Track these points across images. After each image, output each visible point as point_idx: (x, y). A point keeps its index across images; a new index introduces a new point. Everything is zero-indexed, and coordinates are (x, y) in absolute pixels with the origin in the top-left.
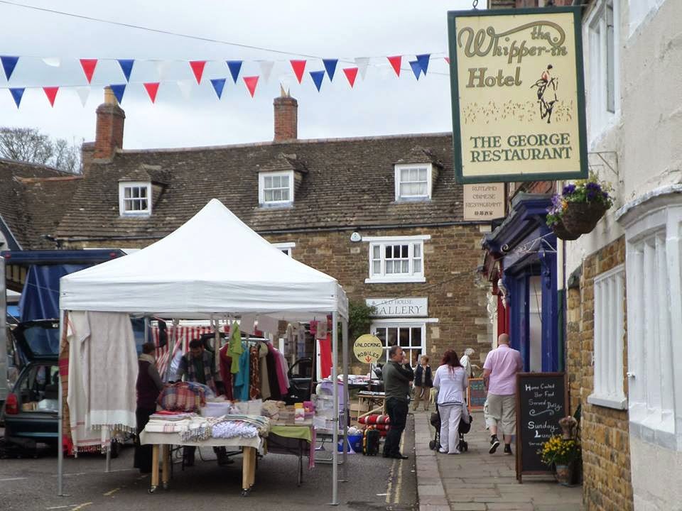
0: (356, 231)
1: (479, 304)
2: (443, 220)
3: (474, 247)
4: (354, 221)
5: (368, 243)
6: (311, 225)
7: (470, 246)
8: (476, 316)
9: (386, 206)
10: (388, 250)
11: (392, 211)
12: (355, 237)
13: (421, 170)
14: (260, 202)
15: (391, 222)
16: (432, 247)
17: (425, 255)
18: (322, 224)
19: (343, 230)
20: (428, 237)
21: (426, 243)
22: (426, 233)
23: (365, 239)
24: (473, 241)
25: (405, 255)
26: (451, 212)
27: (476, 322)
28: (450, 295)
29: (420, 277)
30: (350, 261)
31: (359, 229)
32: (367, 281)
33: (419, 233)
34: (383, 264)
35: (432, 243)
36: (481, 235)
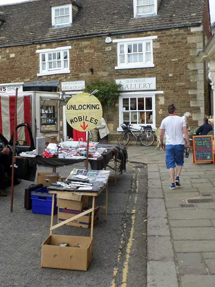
0: (109, 36)
1: (191, 81)
2: (165, 25)
3: (187, 42)
4: (107, 30)
5: (116, 43)
6: (80, 35)
7: (184, 41)
8: (189, 88)
9: (128, 20)
10: (129, 47)
11: (131, 23)
12: (108, 40)
14: (52, 25)
15: (130, 29)
16: (158, 44)
17: (154, 49)
18: (88, 33)
19: (101, 36)
20: (156, 37)
21: (154, 41)
22: (154, 35)
23: (115, 41)
24: (186, 38)
25: (141, 50)
26: (171, 21)
27: (189, 93)
28: (171, 75)
29: (150, 64)
30: (105, 56)
31: (110, 35)
32: (116, 68)
33: (150, 35)
34: (126, 56)
35: (158, 41)
36: (192, 34)
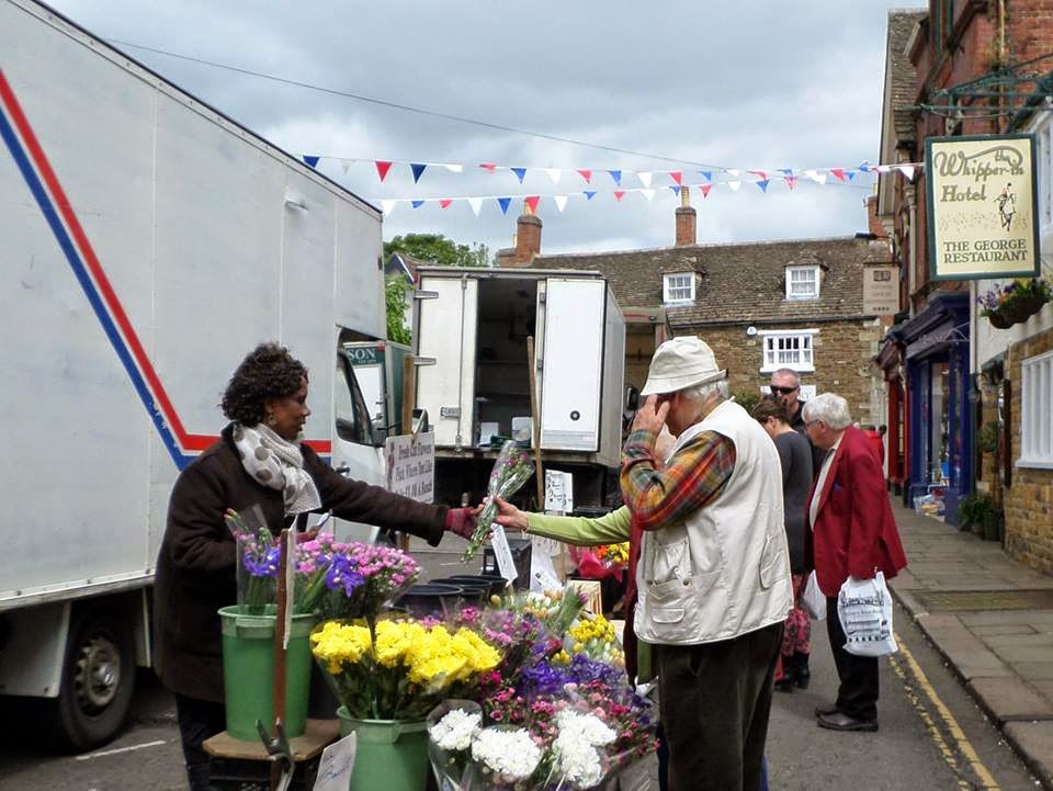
0: (751, 325)
2: (831, 316)
3: (858, 339)
4: (749, 317)
5: (763, 336)
6: (711, 321)
7: (855, 338)
8: (860, 401)
9: (778, 304)
10: (781, 342)
11: (784, 308)
12: (752, 331)
13: (809, 271)
14: (665, 300)
15: (783, 317)
16: (820, 340)
17: (814, 347)
18: (722, 320)
19: (742, 326)
20: (817, 331)
21: (815, 336)
22: (814, 327)
23: (761, 332)
24: (857, 335)
25: (796, 346)
26: (837, 308)
27: (860, 407)
28: (836, 382)
29: (809, 367)
30: (746, 352)
31: (755, 324)
32: (762, 370)
33: (809, 327)
34: (776, 356)
35: (822, 336)
36: (864, 329)
